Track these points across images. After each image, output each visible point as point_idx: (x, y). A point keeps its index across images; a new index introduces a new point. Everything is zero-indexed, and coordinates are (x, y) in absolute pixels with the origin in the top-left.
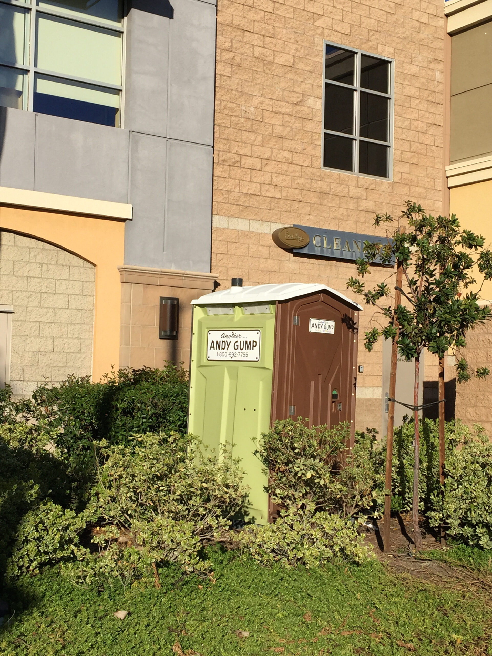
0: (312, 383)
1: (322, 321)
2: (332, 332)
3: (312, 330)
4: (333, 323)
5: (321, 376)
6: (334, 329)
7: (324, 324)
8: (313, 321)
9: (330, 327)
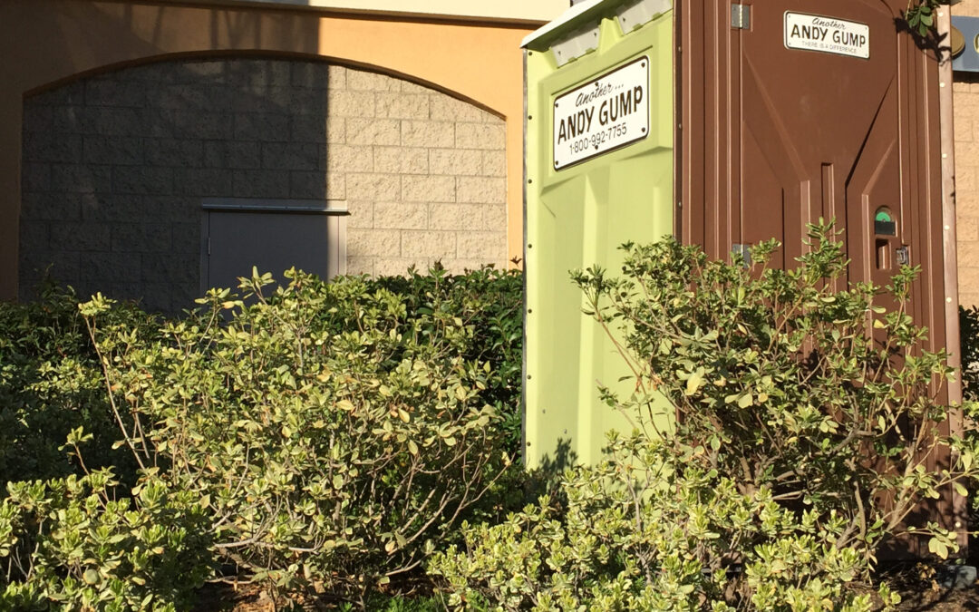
0: (806, 188)
1: (826, 20)
2: (863, 51)
3: (794, 42)
4: (862, 30)
5: (831, 170)
6: (866, 46)
7: (831, 30)
8: (793, 20)
9: (854, 39)
